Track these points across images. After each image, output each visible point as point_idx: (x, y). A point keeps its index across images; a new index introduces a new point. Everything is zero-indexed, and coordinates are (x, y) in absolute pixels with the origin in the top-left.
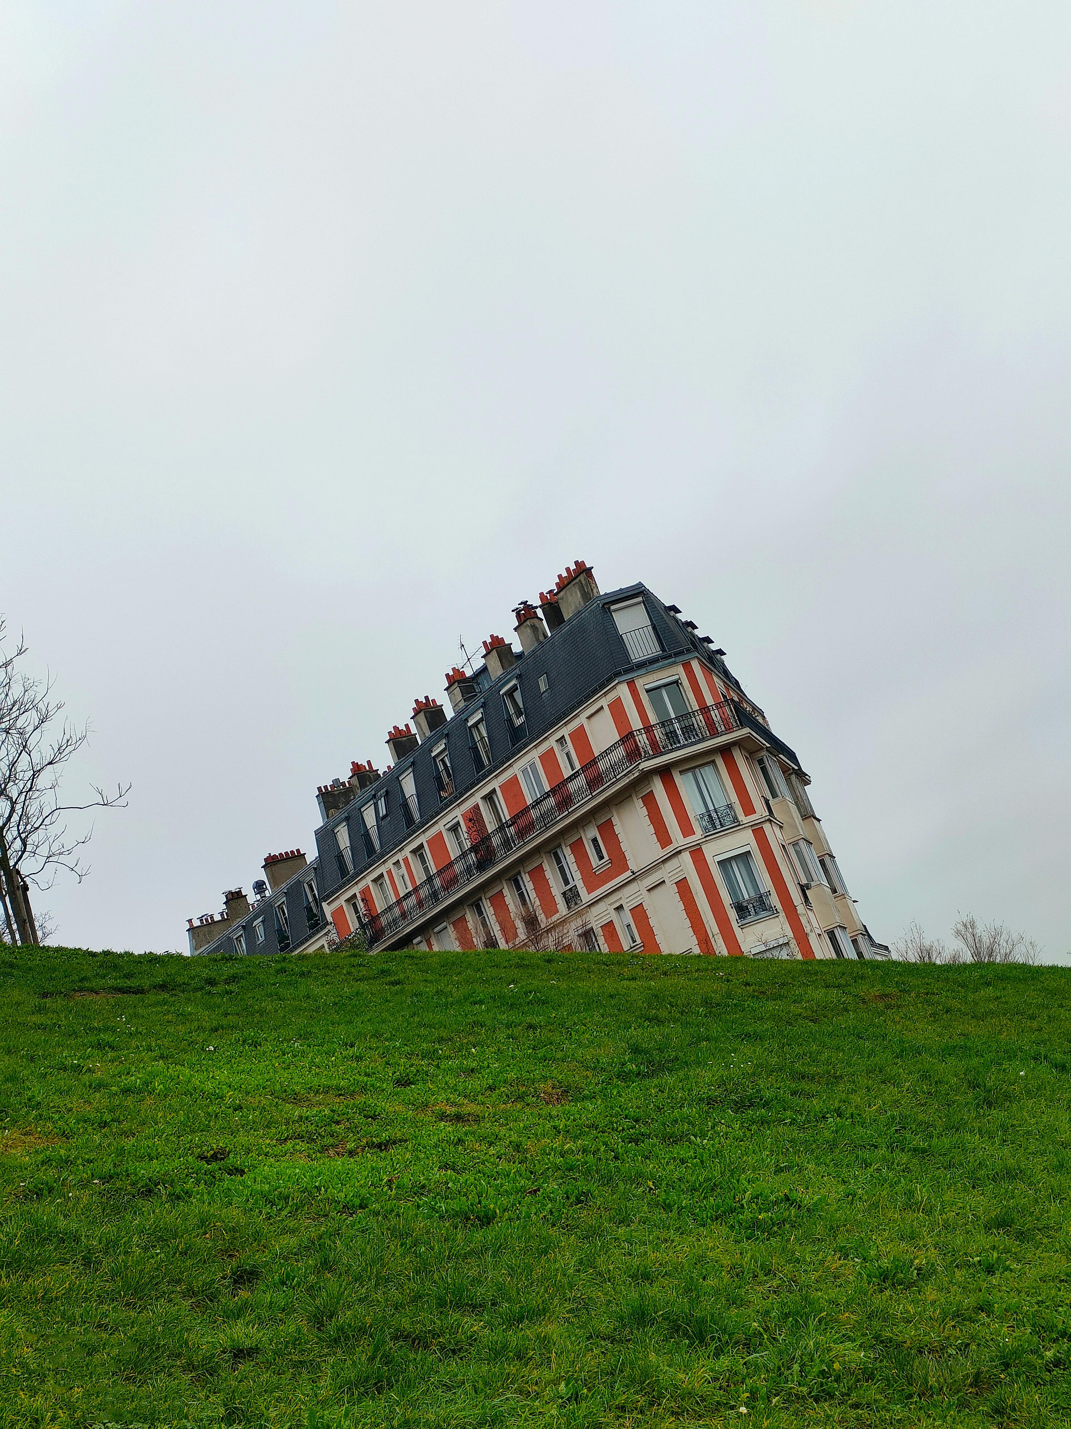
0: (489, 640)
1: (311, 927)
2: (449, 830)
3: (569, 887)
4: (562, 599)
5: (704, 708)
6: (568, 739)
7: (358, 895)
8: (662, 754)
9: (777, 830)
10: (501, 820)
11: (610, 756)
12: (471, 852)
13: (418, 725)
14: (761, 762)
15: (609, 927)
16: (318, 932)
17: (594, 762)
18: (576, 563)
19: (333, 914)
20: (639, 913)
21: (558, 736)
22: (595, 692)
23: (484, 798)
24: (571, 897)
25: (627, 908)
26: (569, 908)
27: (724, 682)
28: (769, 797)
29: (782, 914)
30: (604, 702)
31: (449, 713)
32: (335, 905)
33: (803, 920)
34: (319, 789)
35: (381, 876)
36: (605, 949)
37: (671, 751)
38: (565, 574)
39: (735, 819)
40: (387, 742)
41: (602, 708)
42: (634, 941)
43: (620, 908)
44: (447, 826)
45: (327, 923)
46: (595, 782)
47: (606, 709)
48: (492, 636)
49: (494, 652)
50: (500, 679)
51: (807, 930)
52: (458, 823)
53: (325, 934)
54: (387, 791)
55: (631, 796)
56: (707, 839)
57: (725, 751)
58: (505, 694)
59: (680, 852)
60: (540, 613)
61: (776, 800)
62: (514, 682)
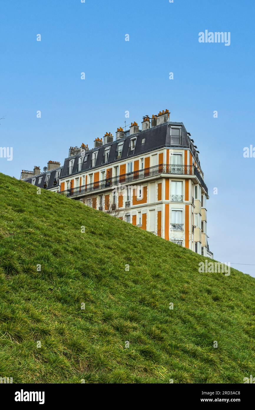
0: (133, 123)
1: (54, 185)
2: (102, 172)
3: (128, 201)
4: (158, 119)
5: (186, 165)
6: (144, 159)
7: (70, 181)
8: (168, 173)
9: (193, 208)
10: (117, 175)
11: (154, 169)
12: (105, 181)
13: (104, 140)
14: (196, 187)
15: (135, 217)
16: (55, 187)
17: (149, 168)
18: (166, 110)
19: (61, 184)
20: (145, 216)
21: (142, 157)
22: (157, 149)
23: (114, 167)
24: (128, 204)
25: (142, 213)
26: (126, 207)
27: (195, 160)
28: (194, 198)
29: (184, 232)
30: (158, 153)
31: (114, 140)
32: (63, 181)
33: (190, 236)
34: (71, 147)
35: (78, 178)
36: (131, 222)
37: (172, 174)
38: (162, 112)
39: (182, 200)
40: (94, 141)
41: (157, 154)
42: (140, 223)
43: (140, 212)
44: (101, 171)
45: (59, 185)
46: (147, 174)
47: (158, 155)
48: (134, 122)
49: (133, 127)
50: (132, 135)
51: (190, 239)
52: (105, 171)
53: (57, 188)
54: (89, 155)
55: (155, 182)
56: (172, 202)
57: (187, 180)
58: (132, 140)
59: (162, 203)
60: (150, 120)
61: (196, 199)
62: (136, 137)
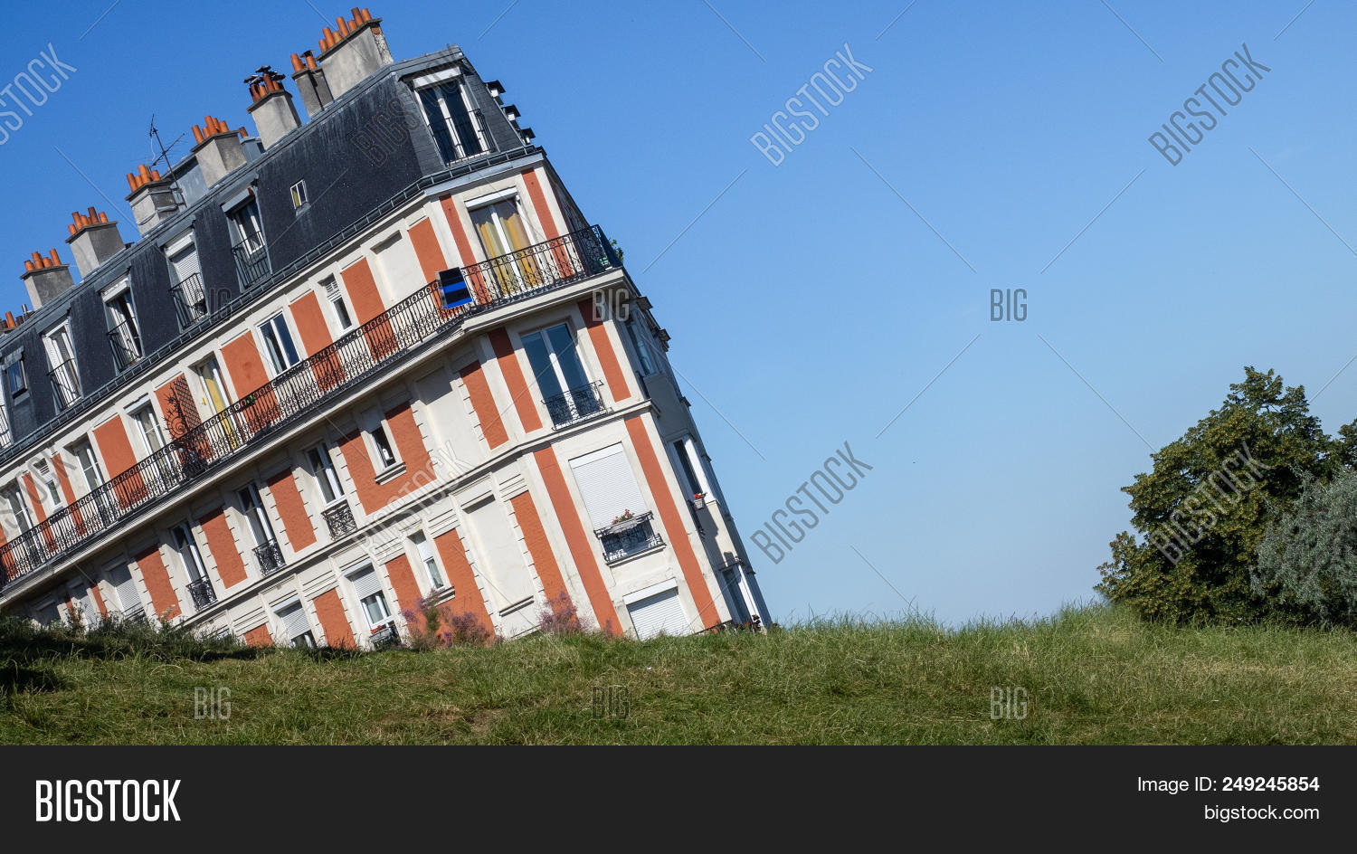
2: (133, 416)
3: (333, 503)
5: (556, 239)
6: (339, 280)
9: (656, 421)
10: (223, 402)
11: (413, 308)
12: (170, 451)
15: (399, 566)
17: (382, 318)
20: (450, 544)
21: (324, 275)
22: (387, 210)
23: (194, 369)
24: (339, 518)
25: (430, 535)
26: (334, 535)
28: (642, 372)
29: (670, 546)
30: (402, 227)
33: (699, 555)
37: (510, 303)
39: (601, 405)
41: (399, 235)
42: (440, 585)
43: (419, 535)
44: (129, 411)
47: (406, 236)
52: (150, 406)
55: (442, 368)
56: (561, 434)
57: (585, 303)
59: (520, 454)
61: (650, 376)
